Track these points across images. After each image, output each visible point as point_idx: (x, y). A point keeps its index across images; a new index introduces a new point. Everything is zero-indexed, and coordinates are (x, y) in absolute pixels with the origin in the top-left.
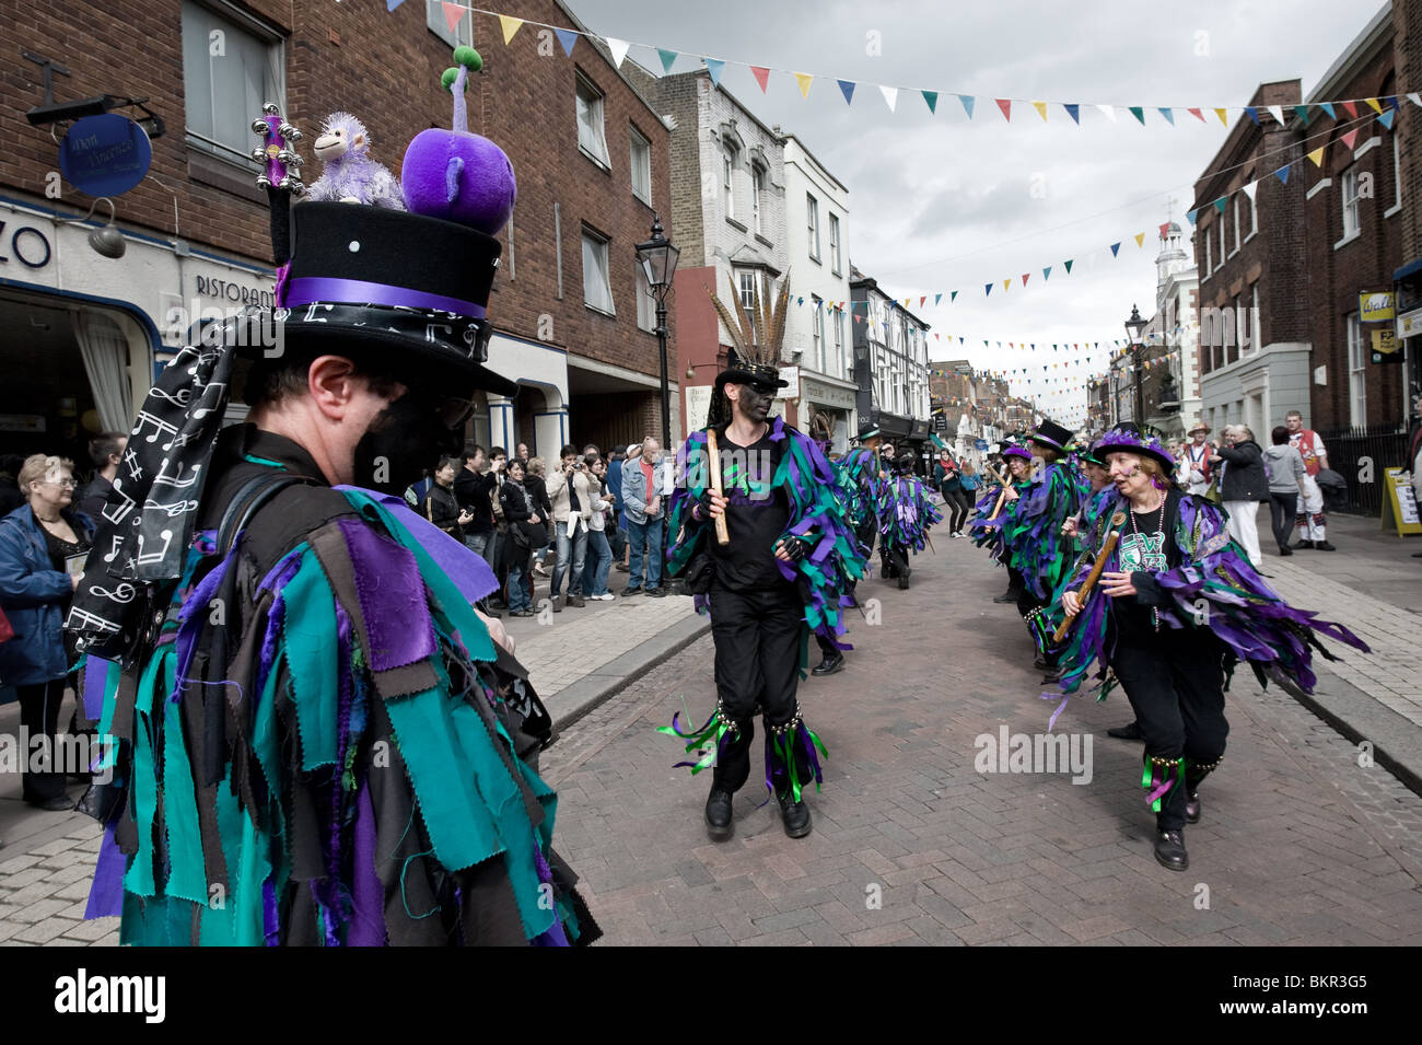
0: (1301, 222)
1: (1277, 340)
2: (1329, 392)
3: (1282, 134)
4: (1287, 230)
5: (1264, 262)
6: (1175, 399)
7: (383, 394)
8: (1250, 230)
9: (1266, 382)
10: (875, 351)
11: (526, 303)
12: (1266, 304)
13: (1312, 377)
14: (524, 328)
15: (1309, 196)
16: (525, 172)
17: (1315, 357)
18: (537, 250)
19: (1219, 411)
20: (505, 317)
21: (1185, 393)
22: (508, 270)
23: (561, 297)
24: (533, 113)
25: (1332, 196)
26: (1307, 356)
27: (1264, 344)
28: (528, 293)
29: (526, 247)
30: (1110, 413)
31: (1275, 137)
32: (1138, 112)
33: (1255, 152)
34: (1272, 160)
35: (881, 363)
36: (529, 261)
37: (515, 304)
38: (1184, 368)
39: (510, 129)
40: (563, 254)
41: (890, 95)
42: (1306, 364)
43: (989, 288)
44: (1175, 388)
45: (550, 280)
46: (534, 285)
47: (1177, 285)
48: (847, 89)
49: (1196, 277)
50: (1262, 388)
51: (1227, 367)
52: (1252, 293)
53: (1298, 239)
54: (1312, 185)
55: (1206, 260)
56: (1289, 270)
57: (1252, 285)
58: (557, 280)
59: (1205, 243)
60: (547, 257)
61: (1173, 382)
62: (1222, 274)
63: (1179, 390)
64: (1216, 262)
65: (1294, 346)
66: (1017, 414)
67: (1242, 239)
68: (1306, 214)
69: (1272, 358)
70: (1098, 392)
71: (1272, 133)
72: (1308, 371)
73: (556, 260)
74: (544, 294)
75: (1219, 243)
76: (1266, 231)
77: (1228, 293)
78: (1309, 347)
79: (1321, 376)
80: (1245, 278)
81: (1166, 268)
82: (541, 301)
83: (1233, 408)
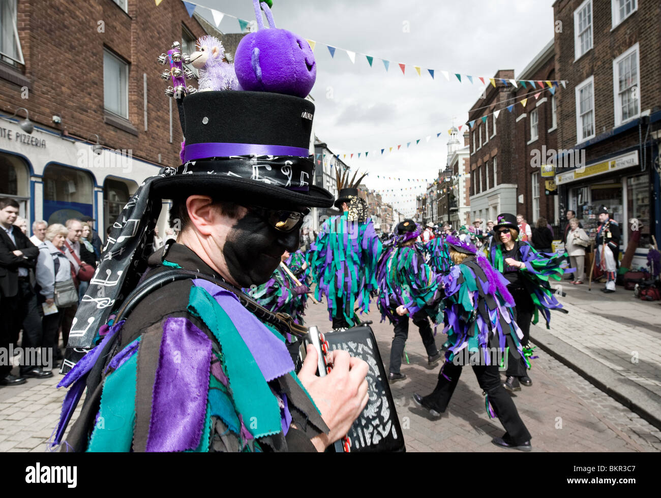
0: (514, 132)
1: (504, 182)
2: (524, 206)
3: (507, 93)
4: (508, 135)
5: (499, 148)
6: (456, 206)
7: (232, 216)
8: (493, 134)
9: (499, 201)
10: (325, 178)
11: (153, 144)
12: (500, 166)
13: (517, 200)
14: (152, 157)
15: (517, 120)
16: (154, 74)
17: (519, 191)
18: (159, 116)
19: (478, 213)
20: (141, 150)
21: (460, 204)
22: (143, 125)
23: (171, 141)
24: (159, 44)
25: (526, 121)
26: (515, 190)
27: (498, 184)
28: (153, 138)
29: (153, 114)
30: (426, 212)
31: (504, 93)
32: (458, 76)
33: (495, 100)
34: (502, 104)
35: (328, 184)
36: (155, 122)
37: (147, 144)
38: (460, 193)
39: (147, 51)
40: (173, 120)
41: (352, 55)
42: (515, 194)
43: (382, 151)
44: (456, 201)
45: (165, 132)
46: (157, 134)
47: (457, 155)
48: (332, 51)
49: (469, 152)
50: (498, 203)
51: (482, 193)
52: (493, 161)
53: (513, 139)
54: (518, 116)
55: (473, 145)
56: (509, 152)
57: (493, 158)
58: (169, 133)
59: (473, 137)
60: (165, 120)
61: (455, 199)
62: (480, 152)
63: (457, 202)
64: (477, 146)
65: (510, 186)
66: (385, 211)
67: (489, 137)
68: (516, 128)
69: (502, 190)
70: (421, 202)
71: (502, 91)
72: (515, 197)
73: (169, 122)
74: (162, 140)
75: (479, 138)
76: (500, 135)
77: (483, 160)
78: (516, 186)
79: (521, 199)
80: (490, 155)
81: (451, 148)
82: (161, 143)
83: (484, 212)
